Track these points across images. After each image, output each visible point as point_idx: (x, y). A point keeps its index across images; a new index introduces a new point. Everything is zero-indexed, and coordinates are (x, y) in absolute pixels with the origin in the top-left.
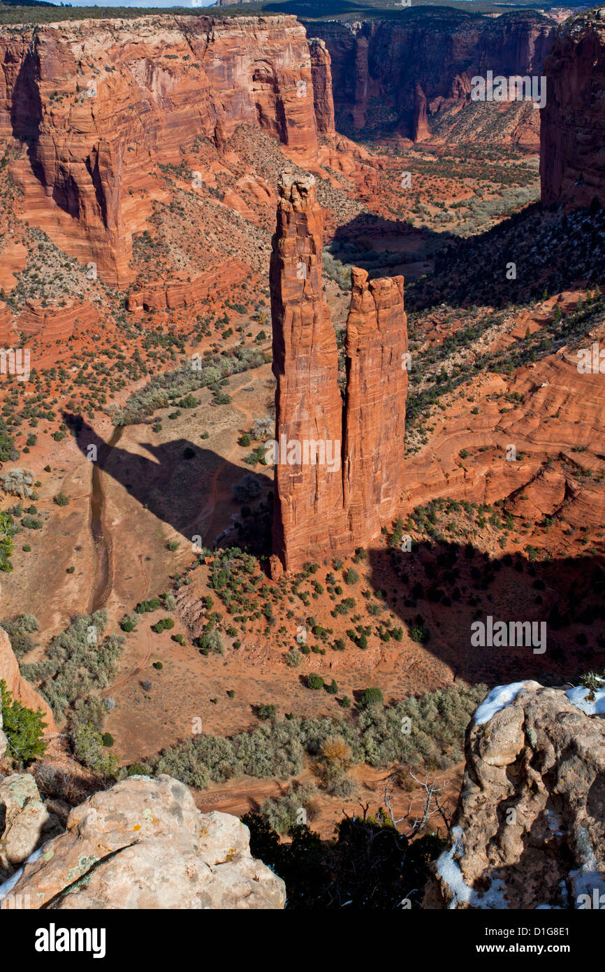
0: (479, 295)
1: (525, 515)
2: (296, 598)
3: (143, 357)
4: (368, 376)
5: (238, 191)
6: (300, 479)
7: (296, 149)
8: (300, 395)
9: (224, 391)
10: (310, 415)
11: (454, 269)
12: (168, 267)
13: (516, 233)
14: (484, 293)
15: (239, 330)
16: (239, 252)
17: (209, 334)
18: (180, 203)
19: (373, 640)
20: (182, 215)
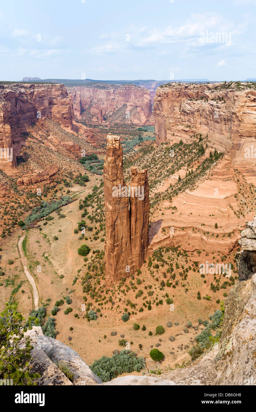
1: (190, 250)
2: (120, 293)
3: (28, 202)
4: (139, 205)
5: (49, 141)
6: (118, 246)
7: (65, 126)
8: (117, 214)
9: (61, 213)
10: (121, 221)
11: (135, 165)
12: (31, 169)
13: (155, 152)
15: (60, 190)
16: (54, 162)
17: (50, 192)
18: (31, 146)
19: (153, 306)
20: (32, 150)
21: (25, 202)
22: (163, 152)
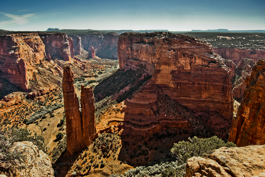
0: (109, 88)
4: (86, 108)
6: (72, 133)
8: (71, 113)
9: (53, 114)
10: (74, 117)
14: (110, 88)
15: (56, 100)
17: (48, 101)
21: (31, 107)
22: (120, 75)
